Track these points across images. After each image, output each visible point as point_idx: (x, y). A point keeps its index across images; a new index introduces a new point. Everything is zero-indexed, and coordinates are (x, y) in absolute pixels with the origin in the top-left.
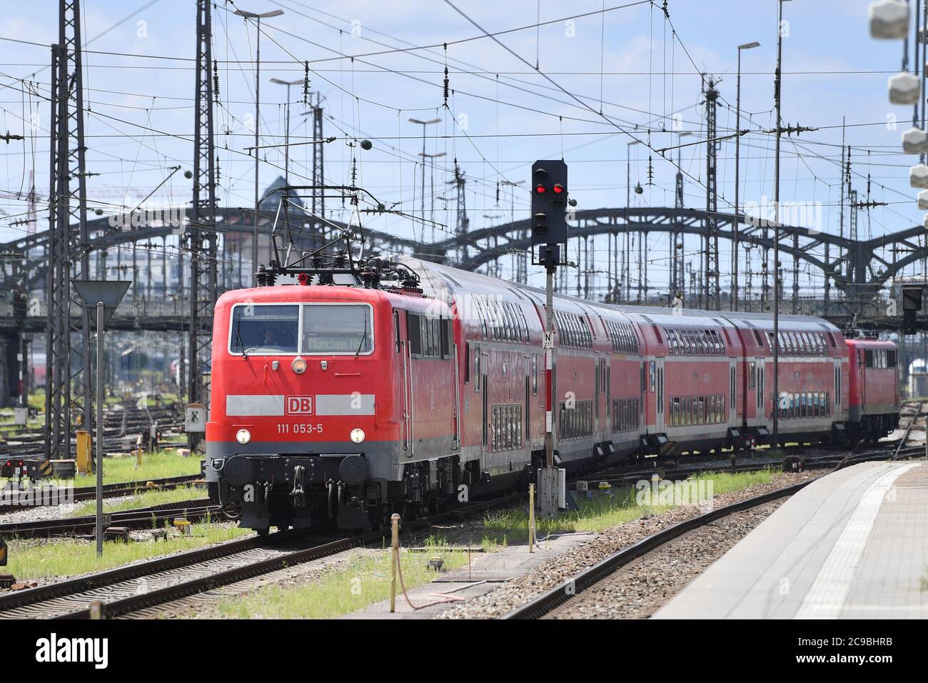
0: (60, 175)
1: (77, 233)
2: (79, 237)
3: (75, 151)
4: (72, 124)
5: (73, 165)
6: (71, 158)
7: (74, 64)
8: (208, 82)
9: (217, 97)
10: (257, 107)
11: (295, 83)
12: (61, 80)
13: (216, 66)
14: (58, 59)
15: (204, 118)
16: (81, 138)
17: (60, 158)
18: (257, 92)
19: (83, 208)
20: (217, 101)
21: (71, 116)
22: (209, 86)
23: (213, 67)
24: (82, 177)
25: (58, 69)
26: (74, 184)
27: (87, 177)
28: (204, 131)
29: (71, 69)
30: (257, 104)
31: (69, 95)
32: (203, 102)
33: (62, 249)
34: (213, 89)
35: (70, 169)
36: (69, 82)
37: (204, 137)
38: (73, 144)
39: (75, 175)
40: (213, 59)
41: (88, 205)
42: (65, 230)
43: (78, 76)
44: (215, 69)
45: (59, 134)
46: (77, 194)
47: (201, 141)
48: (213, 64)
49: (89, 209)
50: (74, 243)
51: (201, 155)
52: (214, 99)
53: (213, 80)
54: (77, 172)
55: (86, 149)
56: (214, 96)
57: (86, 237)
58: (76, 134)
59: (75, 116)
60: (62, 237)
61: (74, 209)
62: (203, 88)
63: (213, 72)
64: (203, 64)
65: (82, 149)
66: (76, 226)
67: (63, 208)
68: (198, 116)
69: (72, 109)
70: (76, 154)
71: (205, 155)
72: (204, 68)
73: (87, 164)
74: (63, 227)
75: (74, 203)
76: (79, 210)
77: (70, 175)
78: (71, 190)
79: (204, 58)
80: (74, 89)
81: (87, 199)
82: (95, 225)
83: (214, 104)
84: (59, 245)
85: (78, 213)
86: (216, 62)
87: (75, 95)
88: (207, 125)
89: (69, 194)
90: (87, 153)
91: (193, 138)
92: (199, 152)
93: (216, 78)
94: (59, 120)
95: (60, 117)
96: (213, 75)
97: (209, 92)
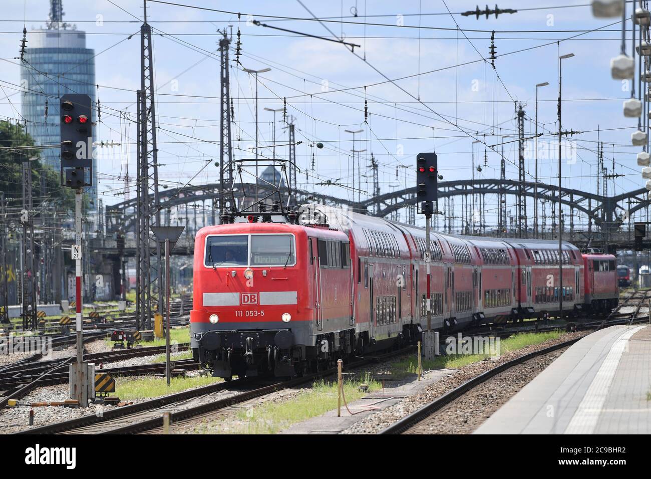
0: (143, 166)
1: (153, 199)
2: (154, 201)
3: (151, 152)
4: (149, 136)
5: (150, 160)
6: (149, 156)
7: (150, 101)
8: (228, 110)
9: (233, 119)
10: (257, 124)
11: (278, 110)
12: (142, 111)
13: (232, 101)
14: (140, 98)
15: (225, 132)
16: (154, 144)
17: (142, 156)
18: (257, 116)
19: (156, 184)
20: (233, 122)
21: (149, 131)
22: (228, 113)
23: (230, 102)
24: (155, 167)
25: (141, 104)
26: (151, 171)
27: (158, 167)
28: (226, 139)
29: (148, 105)
30: (257, 122)
31: (147, 119)
32: (225, 122)
33: (145, 208)
34: (231, 114)
35: (149, 162)
36: (147, 112)
37: (225, 142)
38: (150, 147)
39: (152, 165)
40: (230, 97)
41: (159, 183)
42: (146, 198)
43: (152, 108)
44: (232, 103)
45: (142, 142)
46: (153, 176)
47: (224, 145)
48: (230, 100)
49: (159, 185)
50: (151, 205)
51: (224, 153)
52: (231, 120)
53: (230, 110)
54: (153, 164)
55: (157, 150)
56: (231, 118)
57: (158, 201)
58: (152, 141)
59: (151, 131)
60: (144, 201)
61: (151, 185)
62: (225, 114)
63: (230, 105)
64: (225, 100)
65: (155, 150)
66: (152, 195)
67: (144, 184)
68: (222, 130)
69: (149, 127)
70: (152, 153)
71: (226, 153)
72: (225, 102)
73: (158, 159)
74: (145, 196)
75: (151, 182)
76: (154, 186)
77: (149, 166)
78: (149, 174)
79: (225, 97)
80: (150, 116)
81: (158, 179)
82: (163, 194)
83: (231, 123)
84: (142, 206)
85: (153, 188)
86: (232, 99)
87: (151, 119)
88: (227, 135)
89: (148, 177)
90: (158, 153)
91: (219, 143)
92: (223, 151)
93: (232, 108)
94: (142, 134)
95: (142, 132)
96: (231, 106)
97: (228, 116)
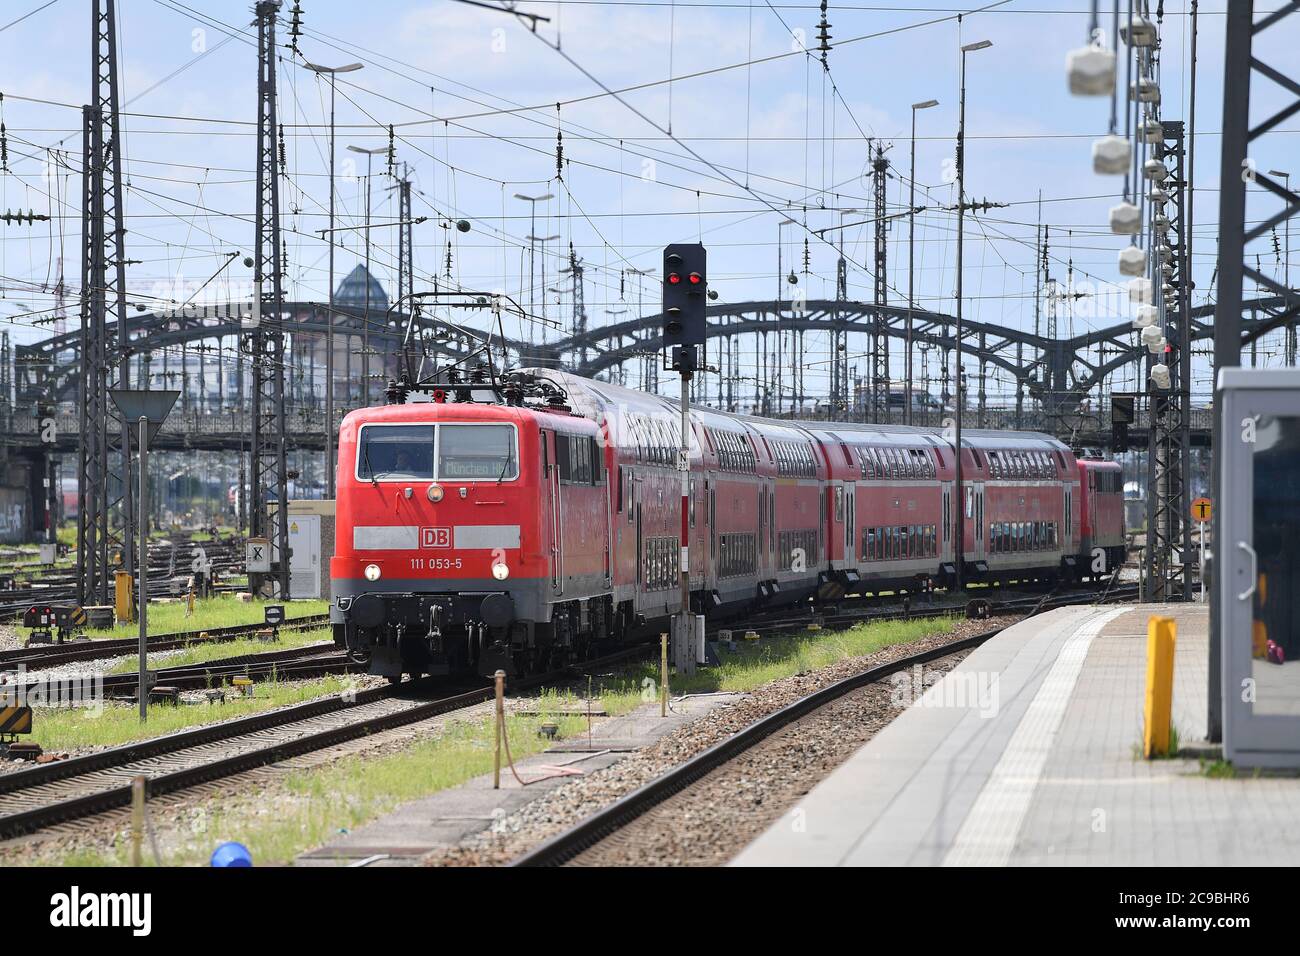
0: (94, 263)
1: (115, 333)
2: (117, 337)
3: (112, 234)
4: (108, 202)
5: (110, 251)
6: (107, 242)
7: (110, 129)
8: (272, 151)
9: (283, 168)
10: (332, 180)
11: (377, 152)
12: (94, 149)
13: (281, 131)
14: (91, 123)
15: (267, 194)
16: (119, 218)
17: (93, 242)
18: (332, 162)
19: (122, 303)
20: (283, 174)
21: (107, 191)
22: (274, 156)
23: (278, 132)
24: (120, 266)
25: (91, 135)
26: (111, 274)
27: (126, 266)
28: (267, 210)
29: (107, 136)
30: (332, 176)
31: (104, 166)
32: (267, 175)
33: (97, 352)
34: (278, 158)
35: (107, 256)
36: (104, 150)
37: (267, 218)
38: (109, 225)
39: (112, 263)
40: (278, 123)
41: (128, 299)
42: (101, 330)
43: (114, 144)
44: (281, 135)
45: (93, 214)
46: (115, 286)
47: (264, 222)
48: (278, 129)
49: (129, 303)
50: (111, 345)
51: (264, 239)
52: (279, 170)
53: (278, 148)
54: (114, 259)
55: (125, 231)
56: (279, 167)
57: (126, 339)
58: (113, 213)
59: (112, 191)
60: (97, 337)
61: (111, 304)
62: (267, 158)
63: (278, 138)
64: (266, 128)
65: (120, 231)
66: (113, 324)
67: (97, 302)
68: (260, 191)
69: (108, 184)
70: (114, 238)
71: (268, 239)
72: (267, 133)
73: (125, 249)
74: (97, 325)
75: (111, 297)
76: (117, 305)
77: (107, 263)
78: (108, 281)
79: (267, 122)
80: (111, 159)
81: (127, 291)
82: (136, 323)
83: (280, 177)
84: (92, 347)
85: (115, 309)
86: (281, 126)
87: (111, 167)
88: (271, 202)
89: (105, 286)
90: (126, 238)
91: (254, 218)
92: (262, 235)
93: (282, 146)
94: (93, 197)
95: (94, 193)
96: (278, 142)
97: (273, 162)
